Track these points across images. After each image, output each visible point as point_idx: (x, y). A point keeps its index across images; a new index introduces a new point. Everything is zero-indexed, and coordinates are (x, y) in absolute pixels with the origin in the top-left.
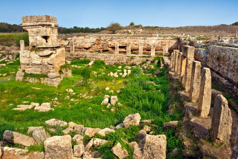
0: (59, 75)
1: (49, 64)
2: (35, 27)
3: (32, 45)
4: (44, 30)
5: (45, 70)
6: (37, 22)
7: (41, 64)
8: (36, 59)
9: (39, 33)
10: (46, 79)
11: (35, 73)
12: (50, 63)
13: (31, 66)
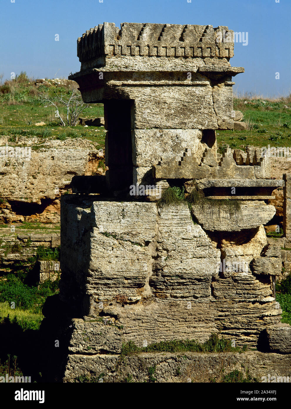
6: (190, 57)
13: (148, 291)
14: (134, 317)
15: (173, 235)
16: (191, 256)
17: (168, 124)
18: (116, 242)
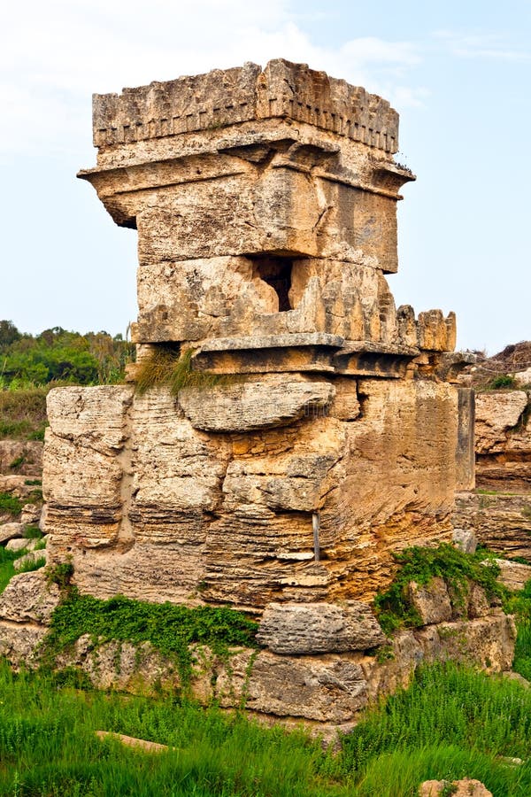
0: (369, 628)
1: (280, 511)
2: (193, 175)
3: (154, 338)
4: (267, 194)
5: (239, 568)
6: (214, 129)
7: (212, 515)
8: (170, 457)
9: (220, 227)
10: (241, 656)
11: (154, 596)
12: (294, 504)
13: (127, 531)
14: (92, 571)
15: (150, 437)
16: (170, 473)
17: (183, 253)
18: (73, 449)
